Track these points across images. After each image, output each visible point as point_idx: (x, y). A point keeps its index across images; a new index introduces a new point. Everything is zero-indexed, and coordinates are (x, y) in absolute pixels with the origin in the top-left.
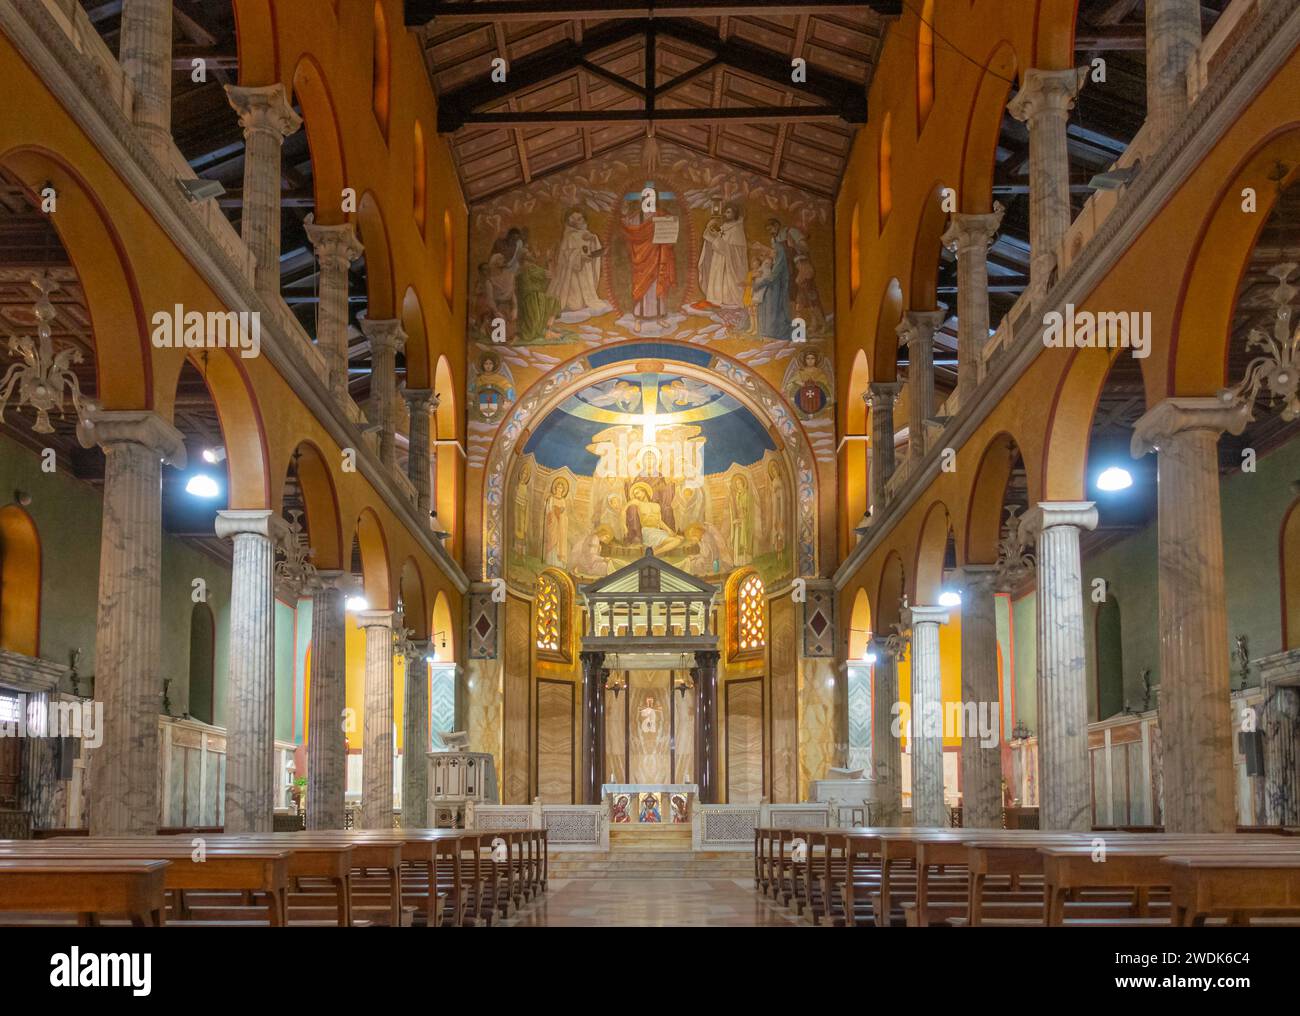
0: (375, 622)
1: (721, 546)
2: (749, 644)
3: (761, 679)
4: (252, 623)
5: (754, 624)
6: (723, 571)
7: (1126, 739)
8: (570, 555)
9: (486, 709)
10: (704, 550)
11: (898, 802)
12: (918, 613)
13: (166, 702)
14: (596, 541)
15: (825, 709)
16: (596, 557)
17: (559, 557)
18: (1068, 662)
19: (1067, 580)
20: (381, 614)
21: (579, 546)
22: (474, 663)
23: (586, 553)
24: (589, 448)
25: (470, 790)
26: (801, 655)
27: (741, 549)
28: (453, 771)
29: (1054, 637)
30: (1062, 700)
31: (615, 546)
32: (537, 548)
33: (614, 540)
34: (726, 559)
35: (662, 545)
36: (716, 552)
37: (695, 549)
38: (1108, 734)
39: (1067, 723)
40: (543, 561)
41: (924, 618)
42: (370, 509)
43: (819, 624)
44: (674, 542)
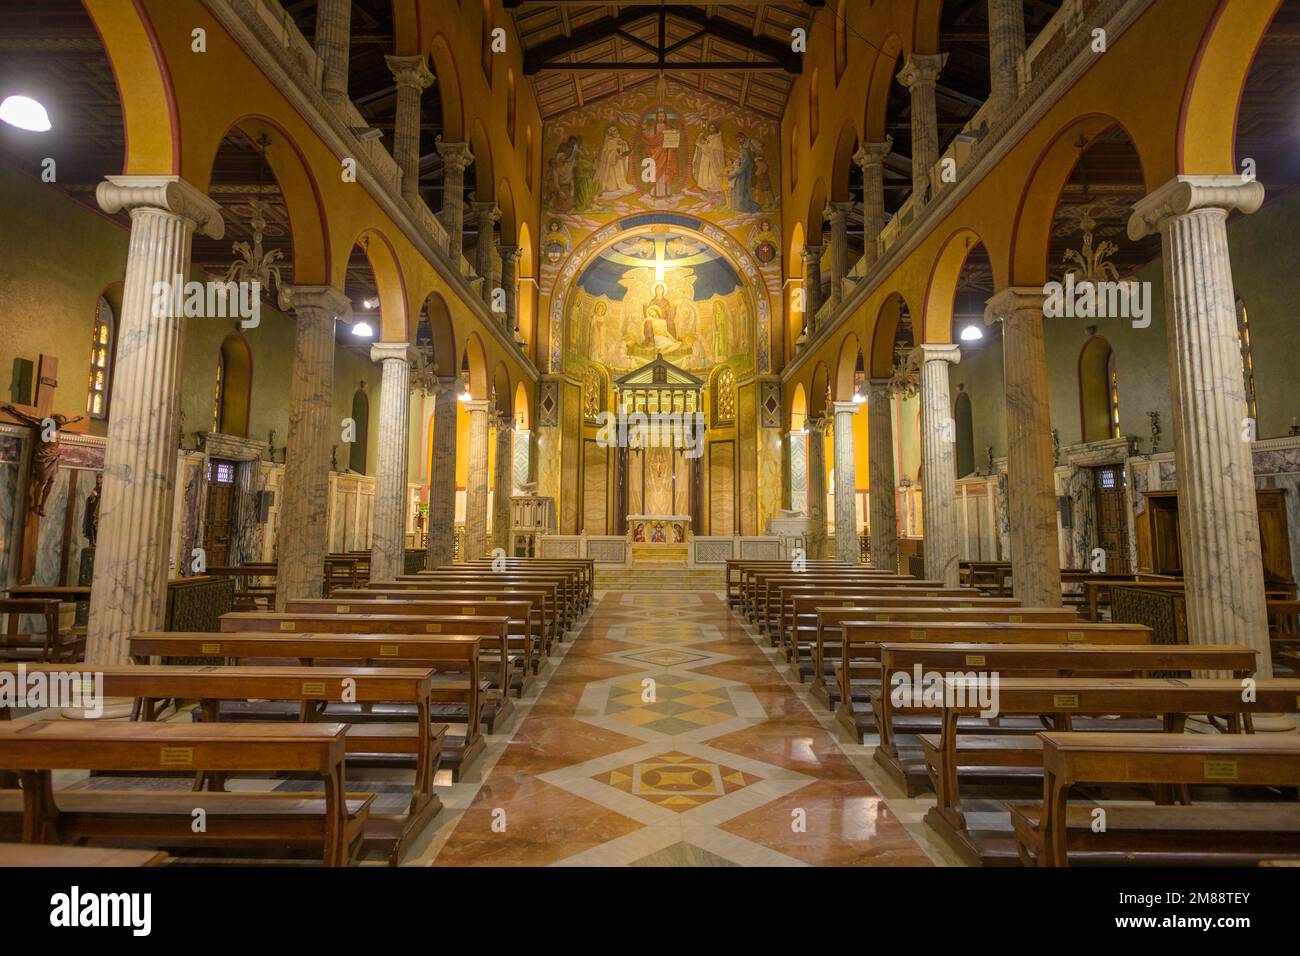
0: (476, 408)
1: (707, 350)
2: (725, 417)
3: (733, 441)
4: (394, 421)
5: (728, 404)
6: (708, 366)
7: (976, 492)
8: (607, 355)
9: (550, 461)
10: (696, 351)
11: (824, 532)
12: (839, 406)
13: (334, 462)
14: (624, 345)
15: (776, 463)
16: (624, 355)
17: (600, 356)
18: (942, 455)
19: (941, 398)
20: (480, 402)
21: (613, 348)
22: (542, 430)
23: (617, 353)
24: (620, 282)
25: (539, 522)
26: (759, 426)
27: (719, 351)
28: (527, 509)
29: (932, 437)
30: (939, 480)
31: (636, 348)
32: (585, 350)
33: (636, 344)
34: (710, 358)
35: (667, 348)
36: (703, 353)
37: (689, 351)
38: (964, 488)
39: (942, 497)
40: (589, 359)
41: (842, 409)
42: (476, 333)
43: (771, 405)
44: (676, 346)
